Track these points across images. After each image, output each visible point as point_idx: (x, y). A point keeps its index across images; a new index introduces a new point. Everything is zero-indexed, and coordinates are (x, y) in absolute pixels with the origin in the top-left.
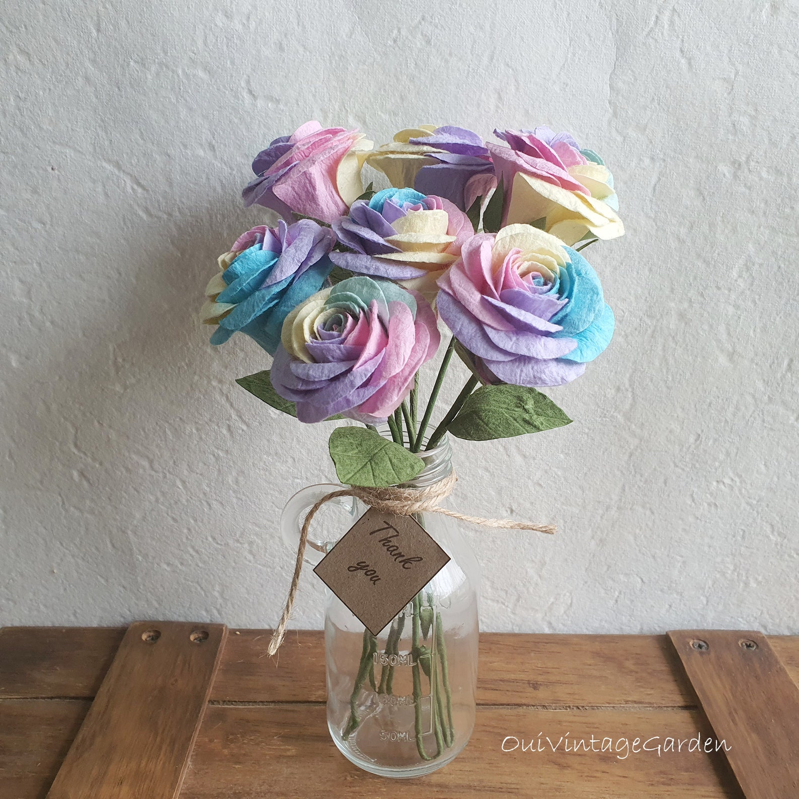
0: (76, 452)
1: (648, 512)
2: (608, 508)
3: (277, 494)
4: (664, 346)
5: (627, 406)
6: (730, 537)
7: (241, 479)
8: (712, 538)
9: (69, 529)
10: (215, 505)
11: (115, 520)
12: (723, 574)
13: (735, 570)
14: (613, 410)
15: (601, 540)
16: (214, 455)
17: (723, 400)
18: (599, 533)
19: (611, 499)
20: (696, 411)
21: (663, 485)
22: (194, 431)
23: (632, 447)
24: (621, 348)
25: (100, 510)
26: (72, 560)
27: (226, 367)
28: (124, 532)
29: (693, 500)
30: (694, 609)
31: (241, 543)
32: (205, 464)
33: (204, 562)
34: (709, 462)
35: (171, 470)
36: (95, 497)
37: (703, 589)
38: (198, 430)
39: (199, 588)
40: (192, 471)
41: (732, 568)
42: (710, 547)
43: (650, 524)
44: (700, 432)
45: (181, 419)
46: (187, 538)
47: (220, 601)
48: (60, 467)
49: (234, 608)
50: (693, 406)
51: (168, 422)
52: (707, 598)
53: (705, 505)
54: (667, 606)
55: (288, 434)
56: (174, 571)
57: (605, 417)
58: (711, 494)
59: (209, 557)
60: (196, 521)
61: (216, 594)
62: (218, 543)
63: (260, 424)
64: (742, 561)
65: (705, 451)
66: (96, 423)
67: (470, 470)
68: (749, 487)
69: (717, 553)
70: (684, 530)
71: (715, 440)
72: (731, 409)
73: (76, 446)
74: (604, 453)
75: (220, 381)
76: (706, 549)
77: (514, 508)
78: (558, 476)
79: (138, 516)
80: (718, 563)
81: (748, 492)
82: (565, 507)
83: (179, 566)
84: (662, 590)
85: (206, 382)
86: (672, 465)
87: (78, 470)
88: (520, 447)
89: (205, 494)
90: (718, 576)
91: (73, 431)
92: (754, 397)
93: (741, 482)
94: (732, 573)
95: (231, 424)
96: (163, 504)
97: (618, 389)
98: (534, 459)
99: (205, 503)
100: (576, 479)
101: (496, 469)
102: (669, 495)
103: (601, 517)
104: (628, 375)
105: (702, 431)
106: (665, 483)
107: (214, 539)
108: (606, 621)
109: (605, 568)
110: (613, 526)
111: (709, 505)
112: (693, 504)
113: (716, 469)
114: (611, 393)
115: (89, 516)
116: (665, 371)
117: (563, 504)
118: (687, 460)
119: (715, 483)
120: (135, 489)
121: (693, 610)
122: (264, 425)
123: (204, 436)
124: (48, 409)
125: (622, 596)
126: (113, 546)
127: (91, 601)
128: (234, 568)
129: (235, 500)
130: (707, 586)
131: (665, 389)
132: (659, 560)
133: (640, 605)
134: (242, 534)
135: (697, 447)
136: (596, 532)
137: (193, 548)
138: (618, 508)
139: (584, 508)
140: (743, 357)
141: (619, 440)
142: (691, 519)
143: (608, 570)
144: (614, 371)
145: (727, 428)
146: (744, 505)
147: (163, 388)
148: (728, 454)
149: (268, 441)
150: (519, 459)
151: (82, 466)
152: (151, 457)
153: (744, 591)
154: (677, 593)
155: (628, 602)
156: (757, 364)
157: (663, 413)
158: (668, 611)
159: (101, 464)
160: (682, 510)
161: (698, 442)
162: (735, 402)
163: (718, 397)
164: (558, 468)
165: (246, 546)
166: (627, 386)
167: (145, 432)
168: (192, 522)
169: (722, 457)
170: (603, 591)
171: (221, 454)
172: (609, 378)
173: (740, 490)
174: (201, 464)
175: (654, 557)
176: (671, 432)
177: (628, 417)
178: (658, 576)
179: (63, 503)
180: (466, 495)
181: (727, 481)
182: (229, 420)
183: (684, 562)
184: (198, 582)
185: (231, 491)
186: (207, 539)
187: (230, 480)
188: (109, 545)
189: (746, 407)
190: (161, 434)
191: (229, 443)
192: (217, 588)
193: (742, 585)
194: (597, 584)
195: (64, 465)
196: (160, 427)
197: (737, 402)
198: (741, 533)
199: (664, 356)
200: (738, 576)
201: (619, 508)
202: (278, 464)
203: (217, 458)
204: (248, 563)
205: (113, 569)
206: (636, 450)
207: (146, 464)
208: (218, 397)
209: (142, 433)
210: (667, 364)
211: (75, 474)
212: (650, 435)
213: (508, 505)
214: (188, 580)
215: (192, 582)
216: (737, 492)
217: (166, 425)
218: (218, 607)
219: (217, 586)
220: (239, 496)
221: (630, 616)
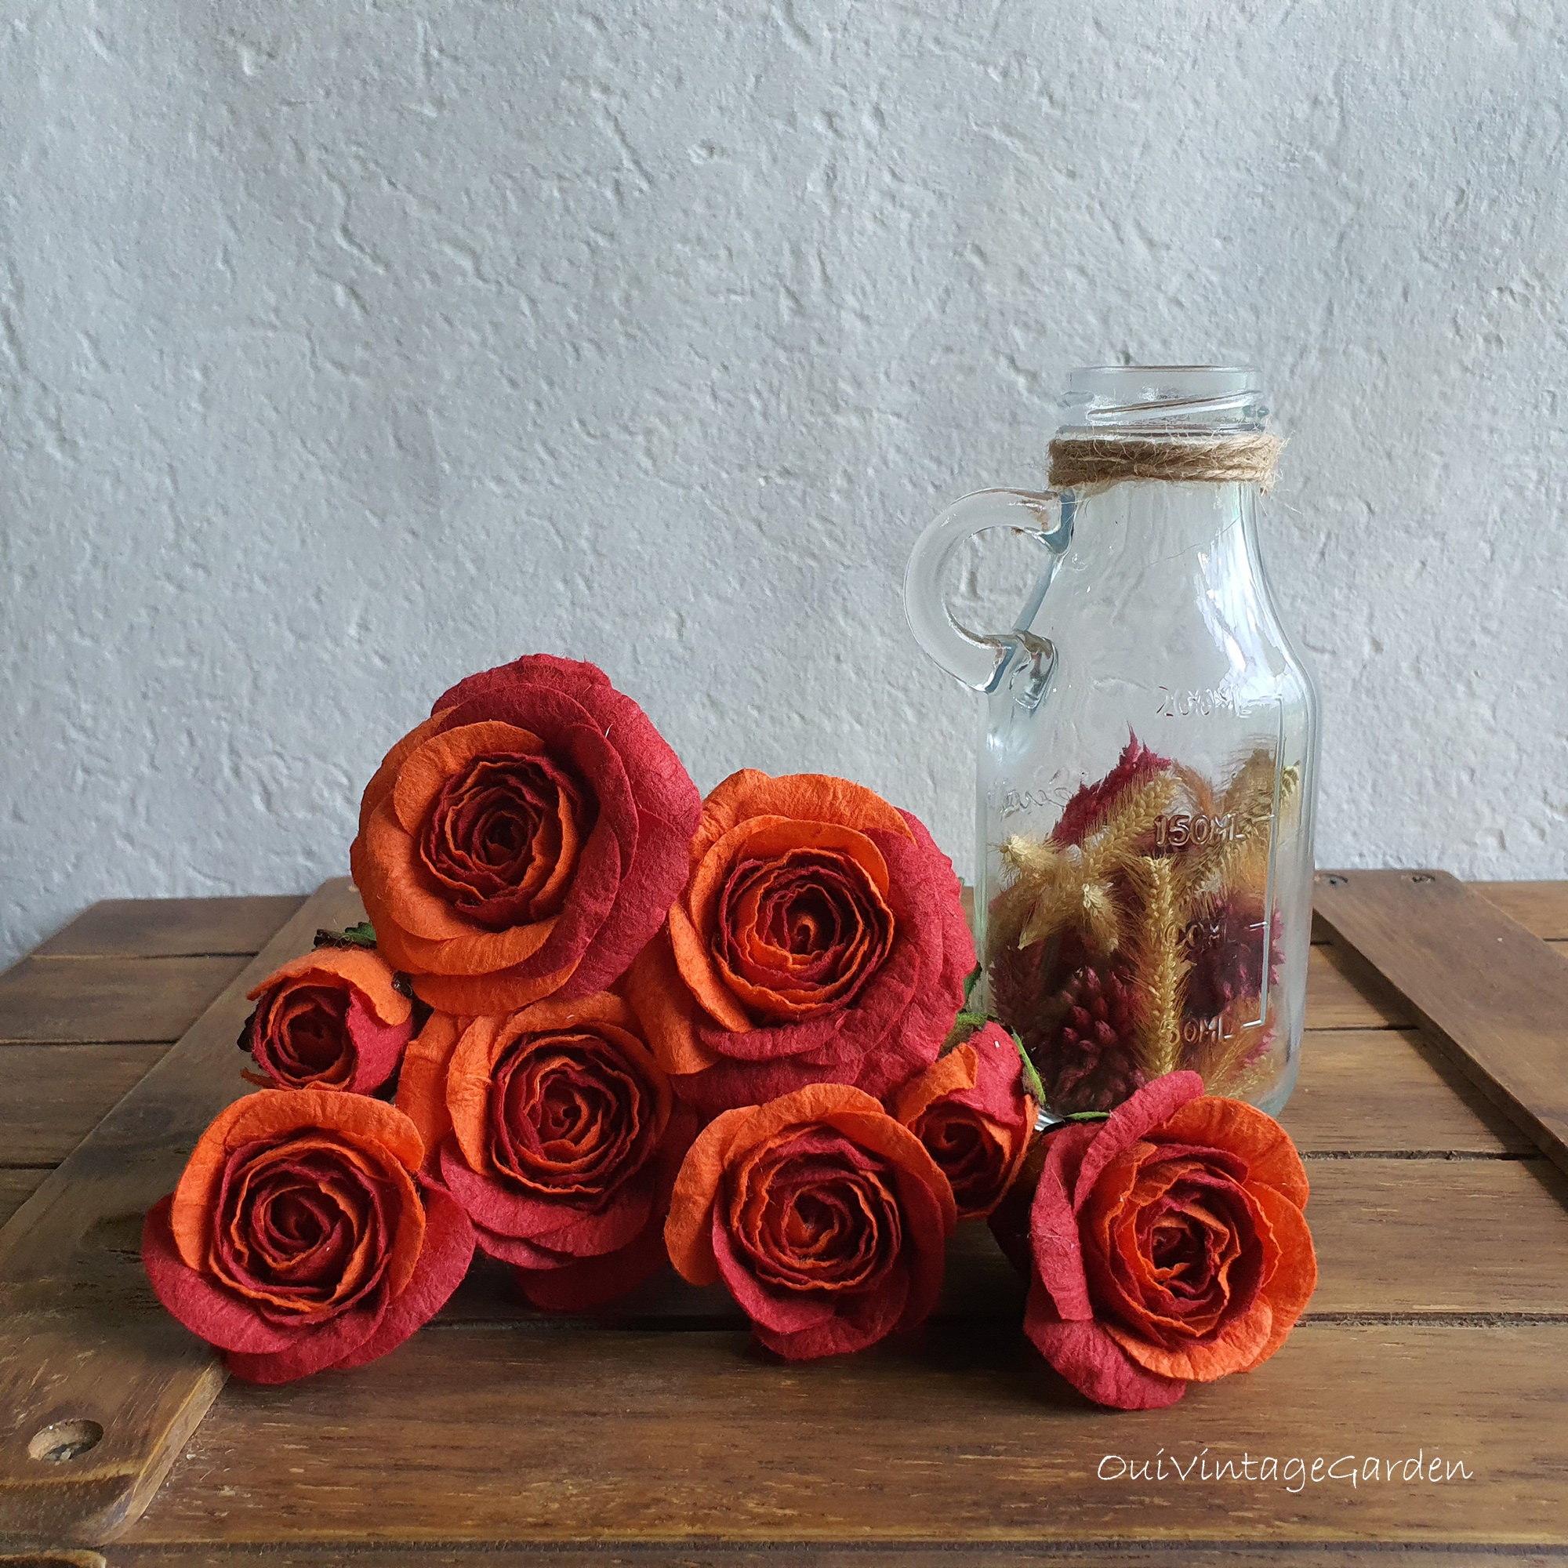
0: (345, 245)
1: (1376, 360)
2: (1303, 352)
3: (697, 326)
4: (1394, 10)
5: (1332, 137)
6: (1529, 409)
7: (635, 293)
8: (1495, 411)
9: (320, 409)
10: (588, 349)
11: (405, 386)
12: (1520, 490)
13: (1540, 482)
14: (1307, 144)
15: (1292, 422)
16: (588, 244)
17: (1502, 116)
18: (1287, 405)
19: (1308, 332)
20: (1456, 140)
21: (1402, 300)
22: (556, 194)
23: (1343, 220)
24: (1318, 17)
25: (380, 366)
26: (321, 478)
27: (618, 60)
28: (420, 412)
29: (1458, 331)
30: (1469, 570)
31: (631, 434)
32: (571, 262)
33: (564, 475)
34: (1484, 248)
35: (512, 276)
36: (372, 340)
37: (1483, 524)
38: (561, 190)
39: (553, 531)
40: (550, 280)
41: (1534, 476)
42: (1492, 431)
43: (1381, 384)
44: (1464, 185)
45: (534, 169)
46: (535, 423)
47: (591, 558)
48: (314, 279)
49: (615, 573)
50: (1449, 132)
51: (510, 177)
52: (1492, 545)
53: (1480, 339)
54: (1418, 565)
55: (720, 198)
56: (508, 496)
57: (1293, 160)
58: (1490, 317)
59: (573, 466)
60: (551, 384)
61: (584, 544)
62: (589, 434)
63: (672, 177)
64: (1553, 460)
65: (1475, 225)
66: (384, 182)
67: (1051, 271)
68: (1558, 298)
69: (1505, 445)
70: (1443, 395)
71: (1493, 201)
72: (1519, 134)
73: (345, 231)
74: (1293, 233)
75: (606, 90)
76: (1485, 436)
77: (1131, 352)
78: (1211, 283)
79: (448, 375)
80: (1509, 467)
81: (1558, 310)
82: (1224, 350)
83: (518, 484)
84: (1407, 530)
85: (580, 91)
86: (1416, 255)
87: (345, 284)
88: (1142, 222)
89: (569, 326)
90: (1510, 495)
91: (340, 200)
92: (1558, 107)
93: (1543, 289)
94: (1537, 489)
95: (622, 178)
96: (494, 351)
97: (1316, 102)
98: (1168, 248)
99: (569, 348)
100: (1243, 290)
101: (1100, 270)
102: (1412, 322)
103: (1292, 372)
104: (1332, 72)
105: (1469, 182)
106: (1405, 294)
107: (582, 423)
108: (1303, 599)
109: (1300, 485)
110: (1313, 390)
111: (1487, 340)
112: (1458, 339)
113: (1496, 264)
114: (1302, 110)
115: (358, 380)
116: (1396, 60)
117: (1221, 343)
118: (1444, 244)
119: (1495, 293)
120: (447, 320)
121: (1467, 574)
122: (679, 181)
123: (572, 204)
124: (301, 156)
125: (1333, 543)
126: (400, 445)
127: (350, 564)
128: (617, 487)
129: (622, 340)
130: (1490, 519)
131: (1398, 99)
132: (1400, 463)
133: (1366, 562)
134: (634, 412)
135: (1461, 216)
136: (1283, 405)
137: (545, 444)
138: (1320, 351)
139: (1260, 351)
140: (1534, 28)
141: (1320, 208)
142: (1454, 372)
143: (1305, 484)
144: (1306, 64)
145: (1512, 175)
146: (1550, 339)
147: (505, 105)
148: (1516, 230)
149: (685, 212)
150: (1140, 249)
151: (353, 273)
152: (478, 250)
153: (1559, 527)
154: (1436, 535)
155: (1345, 557)
156: (1560, 41)
157: (1397, 148)
158: (1419, 574)
159: (387, 266)
160: (1438, 352)
161: (1462, 206)
162: (1525, 121)
163: (1495, 110)
164: (1211, 268)
165: (640, 439)
166: (1331, 95)
167: (469, 197)
168: (545, 387)
169: (1505, 236)
170: (1296, 533)
171: (602, 242)
172: (1298, 79)
173: (1542, 307)
174: (565, 263)
175: (1389, 456)
176: (1411, 185)
177: (1334, 161)
178: (1400, 499)
179: (313, 352)
180: (1043, 326)
181: (1517, 287)
182: (617, 169)
183: (1446, 467)
184: (550, 519)
185: (616, 321)
186: (570, 425)
187: (616, 297)
188: (392, 443)
189: (1545, 130)
190: (498, 202)
191: (617, 219)
192: (586, 531)
193: (1555, 513)
194: (1286, 519)
195: (320, 273)
196: (497, 188)
197: (1529, 119)
198: (1549, 400)
199: (1395, 30)
200: (1547, 495)
201: (1324, 352)
202: (701, 262)
203: (594, 249)
204: (642, 475)
205: (396, 495)
206: (1351, 227)
207: (467, 264)
208: (600, 121)
209: (465, 200)
210: (1400, 45)
211: (340, 291)
212: (1374, 194)
213: (1119, 346)
214: (533, 515)
215: (540, 518)
216: (1537, 309)
217: (508, 183)
218: (587, 572)
219: (586, 526)
220: (630, 330)
221: (1350, 588)
